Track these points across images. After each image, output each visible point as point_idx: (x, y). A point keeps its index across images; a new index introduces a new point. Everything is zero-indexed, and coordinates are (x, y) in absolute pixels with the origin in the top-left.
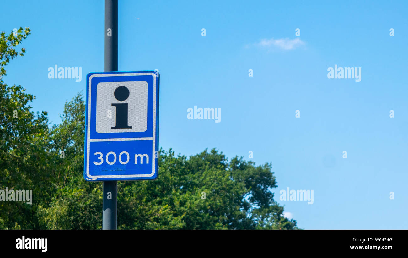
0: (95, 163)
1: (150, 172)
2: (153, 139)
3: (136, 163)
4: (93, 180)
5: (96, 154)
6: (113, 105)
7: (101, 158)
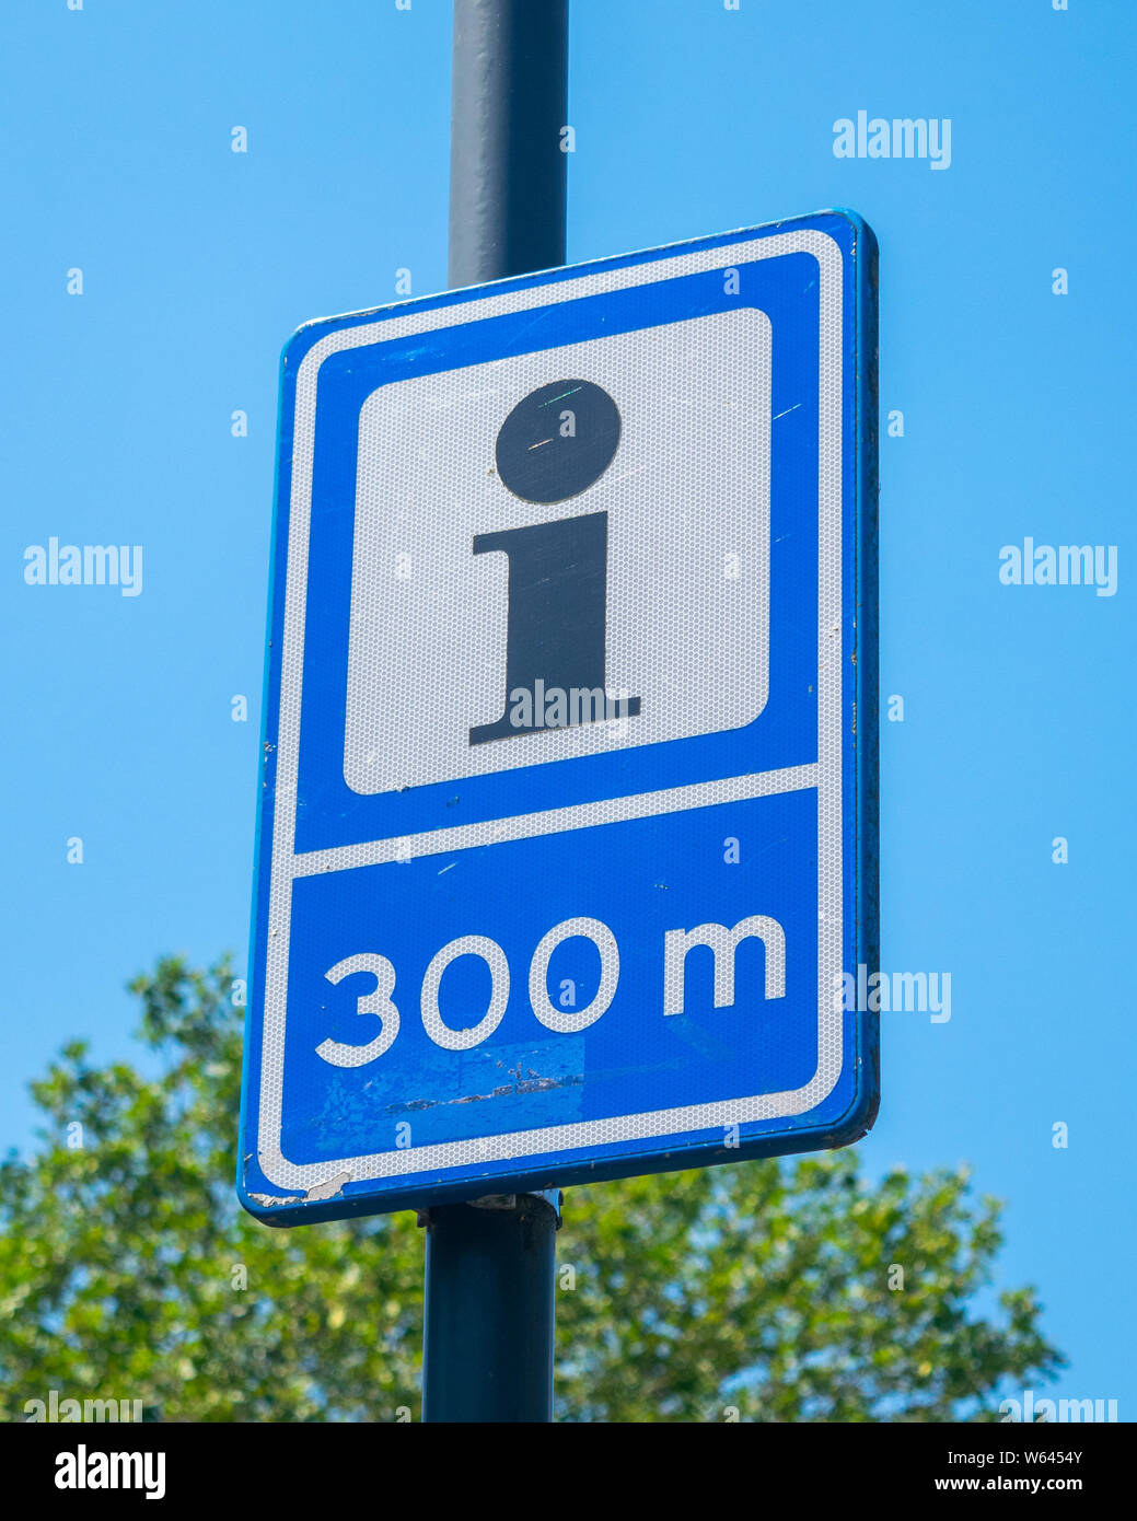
0: (335, 1053)
1: (799, 1072)
2: (825, 775)
3: (674, 1003)
4: (313, 1198)
5: (336, 974)
6: (483, 544)
7: (379, 1004)
